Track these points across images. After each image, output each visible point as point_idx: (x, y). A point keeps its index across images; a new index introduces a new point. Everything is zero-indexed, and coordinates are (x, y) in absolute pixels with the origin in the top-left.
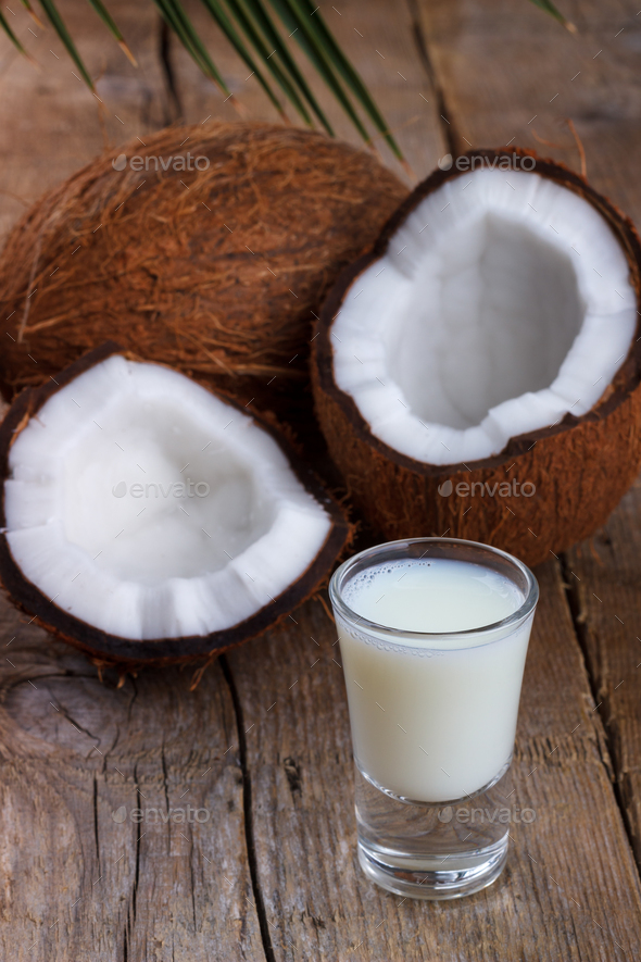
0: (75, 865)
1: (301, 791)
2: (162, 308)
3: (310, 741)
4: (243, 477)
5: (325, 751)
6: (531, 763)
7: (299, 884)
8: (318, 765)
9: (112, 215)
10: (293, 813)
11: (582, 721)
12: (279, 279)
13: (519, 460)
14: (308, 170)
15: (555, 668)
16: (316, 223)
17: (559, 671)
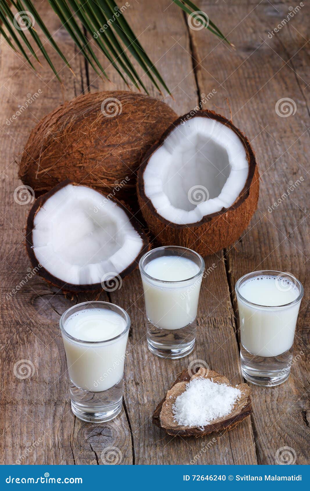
0: (59, 364)
1: (132, 337)
2: (85, 165)
3: (136, 319)
4: (113, 225)
5: (141, 322)
6: (209, 327)
7: (131, 370)
8: (138, 328)
9: (67, 131)
10: (130, 345)
11: (227, 311)
12: (125, 153)
13: (207, 224)
14: (136, 112)
15: (219, 291)
16: (139, 132)
17: (220, 292)
